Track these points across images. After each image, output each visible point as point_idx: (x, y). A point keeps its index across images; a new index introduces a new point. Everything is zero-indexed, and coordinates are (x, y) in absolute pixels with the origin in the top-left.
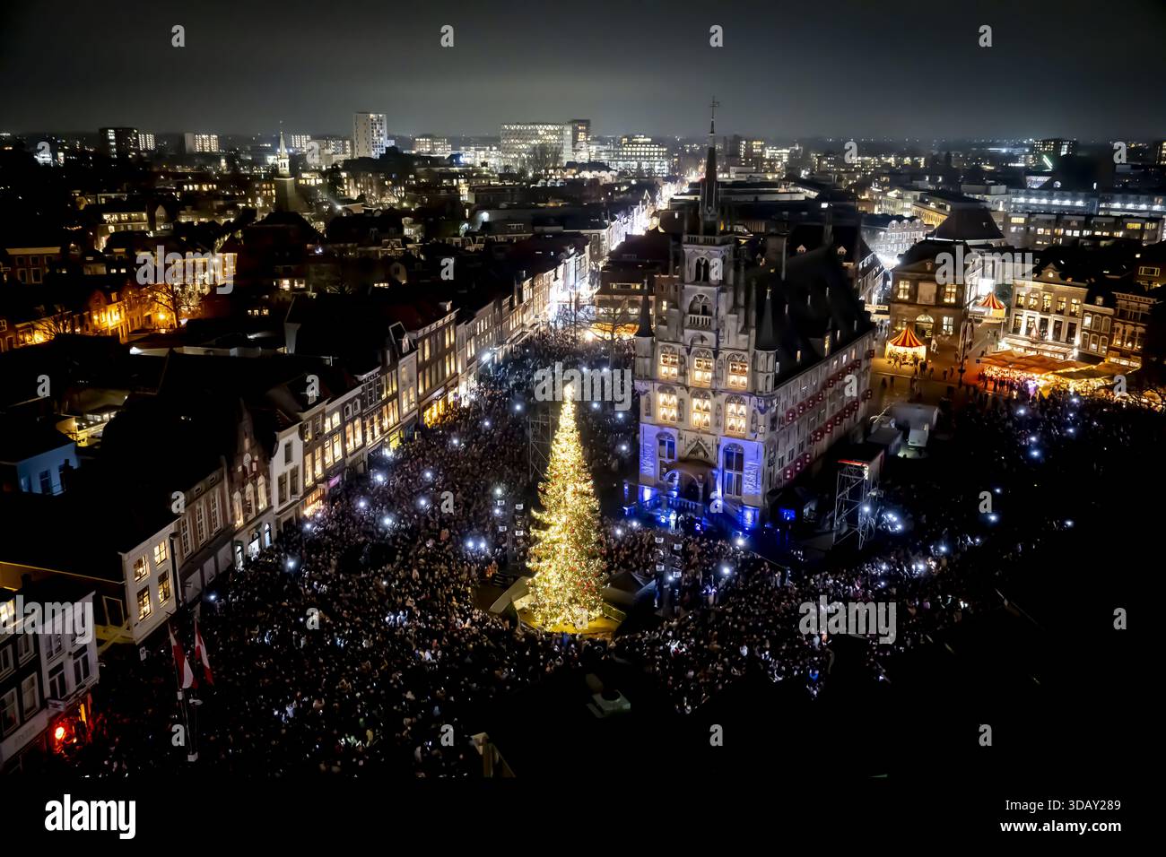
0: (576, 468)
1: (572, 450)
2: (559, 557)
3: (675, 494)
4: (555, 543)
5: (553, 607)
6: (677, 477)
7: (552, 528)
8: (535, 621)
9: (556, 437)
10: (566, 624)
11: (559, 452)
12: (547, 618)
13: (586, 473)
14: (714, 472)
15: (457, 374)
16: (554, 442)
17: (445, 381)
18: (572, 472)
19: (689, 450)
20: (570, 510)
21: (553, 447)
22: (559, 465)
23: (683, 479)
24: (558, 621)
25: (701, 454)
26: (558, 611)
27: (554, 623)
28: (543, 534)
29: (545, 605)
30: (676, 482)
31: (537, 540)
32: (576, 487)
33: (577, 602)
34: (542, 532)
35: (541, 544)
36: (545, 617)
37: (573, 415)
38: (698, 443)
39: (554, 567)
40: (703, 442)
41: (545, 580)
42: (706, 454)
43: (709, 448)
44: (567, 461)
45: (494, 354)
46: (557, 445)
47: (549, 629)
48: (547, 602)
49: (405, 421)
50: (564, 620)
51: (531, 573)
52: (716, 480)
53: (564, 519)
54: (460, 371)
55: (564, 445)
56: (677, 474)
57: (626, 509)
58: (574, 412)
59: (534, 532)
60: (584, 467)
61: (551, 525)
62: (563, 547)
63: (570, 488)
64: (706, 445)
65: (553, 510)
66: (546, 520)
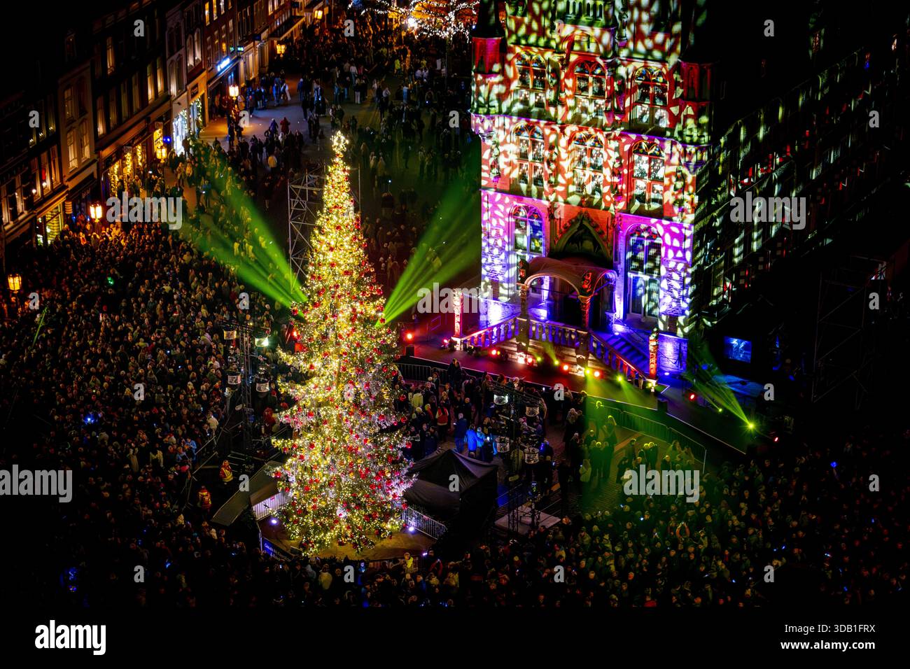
0: (355, 275)
1: (347, 247)
2: (327, 430)
3: (543, 313)
4: (320, 405)
5: (318, 516)
6: (546, 286)
7: (315, 379)
8: (289, 538)
9: (318, 223)
10: (341, 544)
11: (324, 248)
12: (308, 534)
13: (371, 285)
14: (611, 275)
15: (168, 97)
16: (317, 232)
17: (147, 110)
18: (347, 283)
19: (567, 236)
20: (344, 348)
21: (314, 242)
22: (324, 270)
23: (557, 289)
24: (328, 537)
25: (588, 245)
26: (327, 522)
27: (321, 542)
28: (298, 391)
29: (305, 512)
30: (545, 294)
31: (290, 401)
32: (354, 310)
33: (360, 506)
34: (298, 386)
35: (295, 408)
36: (305, 531)
37: (346, 184)
38: (582, 226)
39: (318, 445)
40: (591, 221)
41: (305, 469)
42: (596, 243)
43: (601, 234)
44: (339, 265)
45: (239, 58)
46: (322, 237)
47: (312, 552)
48: (309, 508)
49: (71, 185)
50: (339, 537)
51: (281, 457)
52: (612, 288)
53: (335, 364)
54: (173, 89)
55: (332, 238)
56: (547, 280)
57: (458, 340)
58: (348, 179)
59: (285, 388)
60: (368, 274)
61: (313, 375)
62: (335, 413)
63: (345, 311)
64: (596, 227)
65: (315, 350)
66: (305, 366)
